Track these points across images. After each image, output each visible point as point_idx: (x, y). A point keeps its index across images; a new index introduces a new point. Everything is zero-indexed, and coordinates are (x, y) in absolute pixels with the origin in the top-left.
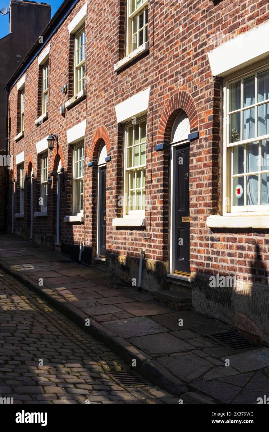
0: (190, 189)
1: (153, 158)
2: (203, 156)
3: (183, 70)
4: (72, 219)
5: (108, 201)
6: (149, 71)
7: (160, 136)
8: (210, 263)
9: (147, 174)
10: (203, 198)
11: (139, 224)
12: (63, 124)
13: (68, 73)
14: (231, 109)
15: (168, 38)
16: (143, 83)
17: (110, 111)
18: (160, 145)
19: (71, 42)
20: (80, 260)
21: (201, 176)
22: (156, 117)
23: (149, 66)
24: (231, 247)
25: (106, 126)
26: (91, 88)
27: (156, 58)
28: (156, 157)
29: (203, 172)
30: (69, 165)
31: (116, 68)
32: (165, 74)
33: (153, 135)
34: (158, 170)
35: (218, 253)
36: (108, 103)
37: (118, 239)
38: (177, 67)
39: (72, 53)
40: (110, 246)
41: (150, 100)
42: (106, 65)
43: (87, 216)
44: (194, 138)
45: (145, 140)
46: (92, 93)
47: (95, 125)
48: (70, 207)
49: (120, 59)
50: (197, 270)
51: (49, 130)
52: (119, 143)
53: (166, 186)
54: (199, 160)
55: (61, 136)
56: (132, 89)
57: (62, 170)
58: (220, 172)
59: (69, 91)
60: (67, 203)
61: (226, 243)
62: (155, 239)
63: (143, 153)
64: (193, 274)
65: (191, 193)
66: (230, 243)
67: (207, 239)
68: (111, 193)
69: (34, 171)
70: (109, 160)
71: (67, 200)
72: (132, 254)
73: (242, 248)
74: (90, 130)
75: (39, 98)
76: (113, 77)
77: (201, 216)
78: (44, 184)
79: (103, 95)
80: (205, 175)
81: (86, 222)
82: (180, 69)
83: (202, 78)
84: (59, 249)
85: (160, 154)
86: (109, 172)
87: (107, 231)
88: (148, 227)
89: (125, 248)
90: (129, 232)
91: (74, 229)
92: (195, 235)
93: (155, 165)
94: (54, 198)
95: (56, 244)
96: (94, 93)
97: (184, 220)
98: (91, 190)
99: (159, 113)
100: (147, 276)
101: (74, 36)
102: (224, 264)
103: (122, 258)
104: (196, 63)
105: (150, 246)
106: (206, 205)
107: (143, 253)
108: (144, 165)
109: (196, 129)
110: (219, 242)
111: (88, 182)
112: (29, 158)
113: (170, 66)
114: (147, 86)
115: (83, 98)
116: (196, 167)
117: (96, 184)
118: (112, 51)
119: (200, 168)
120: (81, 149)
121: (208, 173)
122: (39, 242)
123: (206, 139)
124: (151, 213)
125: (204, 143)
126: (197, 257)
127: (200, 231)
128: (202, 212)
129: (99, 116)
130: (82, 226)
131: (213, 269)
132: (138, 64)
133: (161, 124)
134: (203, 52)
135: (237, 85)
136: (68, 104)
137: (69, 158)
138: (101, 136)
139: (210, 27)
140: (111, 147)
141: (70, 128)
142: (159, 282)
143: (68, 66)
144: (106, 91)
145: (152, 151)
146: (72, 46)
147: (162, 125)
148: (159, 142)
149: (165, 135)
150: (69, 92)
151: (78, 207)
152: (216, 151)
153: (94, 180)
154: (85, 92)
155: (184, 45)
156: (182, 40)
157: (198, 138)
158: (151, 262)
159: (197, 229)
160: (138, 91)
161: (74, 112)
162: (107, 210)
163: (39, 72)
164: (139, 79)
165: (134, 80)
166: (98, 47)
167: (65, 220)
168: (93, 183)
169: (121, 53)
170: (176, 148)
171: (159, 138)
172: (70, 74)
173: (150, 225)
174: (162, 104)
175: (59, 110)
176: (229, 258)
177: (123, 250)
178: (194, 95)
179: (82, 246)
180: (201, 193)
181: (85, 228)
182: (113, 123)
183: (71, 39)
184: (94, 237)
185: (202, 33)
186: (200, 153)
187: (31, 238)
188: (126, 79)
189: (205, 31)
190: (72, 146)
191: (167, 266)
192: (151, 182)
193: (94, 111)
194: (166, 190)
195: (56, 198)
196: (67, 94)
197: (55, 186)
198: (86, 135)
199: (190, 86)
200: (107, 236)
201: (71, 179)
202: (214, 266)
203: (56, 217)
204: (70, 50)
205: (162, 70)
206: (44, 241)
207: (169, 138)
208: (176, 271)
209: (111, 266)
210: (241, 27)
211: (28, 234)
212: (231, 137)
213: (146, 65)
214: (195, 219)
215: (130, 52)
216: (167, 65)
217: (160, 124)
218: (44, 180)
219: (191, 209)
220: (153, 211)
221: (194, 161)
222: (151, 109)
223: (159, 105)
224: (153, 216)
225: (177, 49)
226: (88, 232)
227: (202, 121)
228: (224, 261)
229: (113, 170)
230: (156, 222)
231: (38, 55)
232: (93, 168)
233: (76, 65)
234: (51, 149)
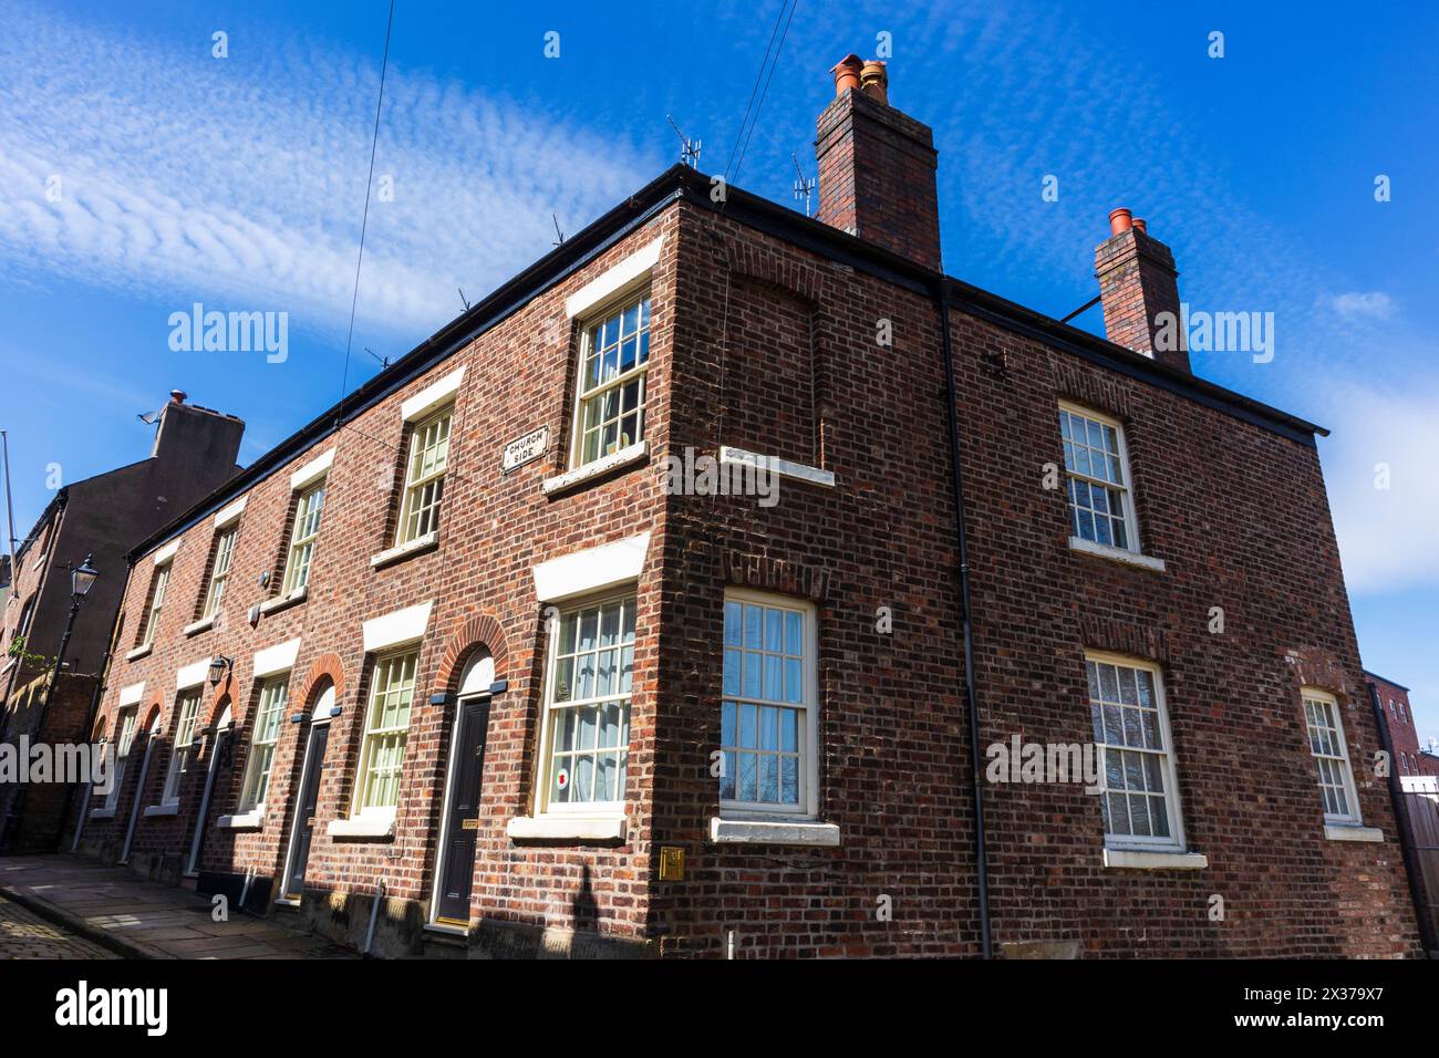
0: (484, 773)
1: (424, 717)
2: (512, 719)
3: (492, 584)
4: (238, 821)
5: (323, 789)
6: (434, 575)
7: (440, 683)
8: (507, 899)
9: (409, 743)
10: (505, 788)
11: (383, 831)
12: (250, 640)
13: (276, 553)
14: (561, 653)
15: (473, 532)
16: (422, 592)
17: (352, 629)
18: (440, 696)
19: (291, 503)
20: (241, 904)
21: (504, 751)
22: (437, 650)
23: (434, 568)
24: (544, 871)
25: (341, 654)
26: (321, 585)
27: (449, 558)
28: (429, 715)
29: (508, 746)
30: (248, 716)
31: (375, 560)
32: (462, 585)
33: (428, 677)
34: (431, 737)
35: (521, 881)
36: (351, 616)
37: (333, 860)
38: (482, 578)
39: (290, 521)
40: (314, 875)
41: (431, 621)
42: (356, 553)
43: (273, 817)
44: (499, 690)
45: (412, 683)
46: (321, 594)
47: (317, 650)
48: (235, 797)
49: (384, 549)
50: (481, 913)
51: (215, 647)
52: (361, 685)
53: (441, 765)
54: (505, 726)
55: (241, 662)
56: (400, 599)
57: (231, 725)
58: (536, 748)
59: (274, 584)
60: (231, 790)
61: (536, 864)
62: (410, 859)
63: (405, 706)
64: (474, 921)
65: (484, 779)
66: (542, 864)
67: (505, 858)
68: (333, 773)
69: (161, 723)
70: (336, 714)
71: (231, 783)
72: (360, 888)
73: (561, 872)
74: (306, 657)
75: (203, 586)
76: (367, 575)
77: (499, 818)
78: (179, 749)
79: (344, 600)
80: (512, 751)
81: (266, 829)
82: (487, 581)
83: (521, 601)
84: (193, 886)
85: (439, 711)
86: (334, 735)
87: (313, 844)
88: (399, 838)
89: (346, 878)
90: (359, 846)
91: (238, 842)
92: (485, 852)
93: (426, 728)
94: (199, 779)
95: (185, 874)
96: (326, 595)
97: (467, 825)
98: (290, 766)
99: (444, 644)
100: (385, 930)
101: (298, 493)
102: (529, 900)
103: (338, 898)
104: (513, 577)
105: (398, 873)
106: (509, 800)
107: (383, 886)
108: (404, 727)
109: (505, 677)
110: (525, 863)
111: (286, 750)
112: (155, 697)
113: (471, 574)
114: (427, 597)
115: (303, 600)
116: (497, 737)
117: (302, 756)
118: (371, 534)
119: (505, 738)
120: (279, 688)
121: (517, 747)
122: (144, 870)
123: (519, 694)
124: (408, 812)
125: (514, 699)
126: (483, 890)
127: (495, 843)
128: (500, 811)
129: (328, 635)
130: (257, 835)
131: (510, 910)
132: (416, 562)
133: (446, 661)
134: (526, 563)
135: (572, 618)
136: (267, 605)
137: (250, 703)
138: (327, 670)
139: (541, 531)
140: (346, 690)
141: (263, 648)
142: (407, 941)
143: (278, 542)
144: (349, 595)
145: (423, 704)
146: (293, 509)
147: (447, 663)
148: (437, 691)
149: (450, 680)
150: (274, 586)
151: (253, 799)
152: (532, 713)
153: (300, 747)
154: (307, 591)
155: (497, 547)
156: (495, 540)
157: (505, 691)
158: (397, 905)
159: (490, 840)
160: (410, 604)
161: (278, 622)
162: (320, 805)
163: (213, 540)
164: (415, 586)
165: (406, 586)
166: (344, 522)
167: (220, 823)
168: (296, 754)
169: (388, 539)
170: (466, 703)
171: (440, 684)
172: (280, 556)
173: (404, 833)
174: (451, 630)
175: (246, 614)
176: (539, 890)
177: (341, 882)
178: (506, 624)
179: (251, 877)
180: (501, 780)
181: (264, 840)
182: (355, 650)
183: (293, 497)
184: (281, 857)
185: (527, 535)
186: (507, 716)
187: (123, 861)
188: (392, 583)
189: (532, 534)
190: (260, 683)
191: (426, 909)
192: (416, 756)
193: (321, 626)
194: (440, 773)
195: (205, 779)
196: (269, 589)
197: (208, 755)
198: (297, 665)
199: (500, 610)
200: (311, 855)
201: (247, 743)
202: (512, 905)
203: (197, 818)
204: (289, 515)
205: (457, 578)
206: (159, 866)
207: (456, 686)
208: (441, 919)
209: (311, 915)
210: (584, 540)
211: (118, 854)
212: (556, 694)
213: (430, 565)
214: (488, 823)
215: (402, 542)
216: (467, 572)
217: (444, 663)
218: (182, 740)
219: (483, 807)
220: (412, 809)
221: (496, 727)
222: (429, 636)
223: (446, 632)
224: (410, 818)
225: (485, 551)
226: (269, 848)
227: (516, 665)
228: (530, 894)
229: (343, 733)
230: (415, 828)
231: (217, 511)
232: (302, 726)
233: (294, 541)
234: (214, 683)
